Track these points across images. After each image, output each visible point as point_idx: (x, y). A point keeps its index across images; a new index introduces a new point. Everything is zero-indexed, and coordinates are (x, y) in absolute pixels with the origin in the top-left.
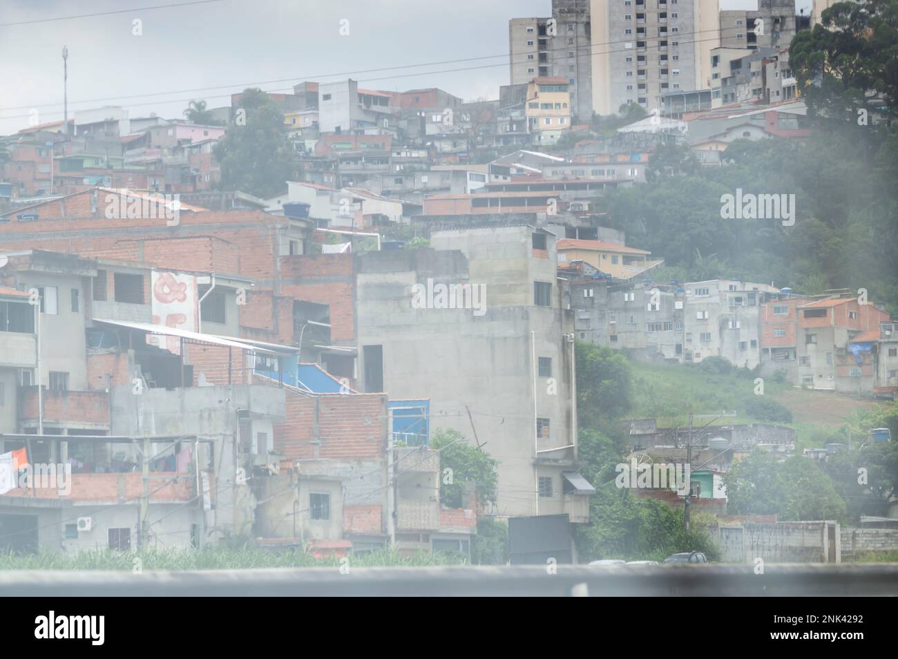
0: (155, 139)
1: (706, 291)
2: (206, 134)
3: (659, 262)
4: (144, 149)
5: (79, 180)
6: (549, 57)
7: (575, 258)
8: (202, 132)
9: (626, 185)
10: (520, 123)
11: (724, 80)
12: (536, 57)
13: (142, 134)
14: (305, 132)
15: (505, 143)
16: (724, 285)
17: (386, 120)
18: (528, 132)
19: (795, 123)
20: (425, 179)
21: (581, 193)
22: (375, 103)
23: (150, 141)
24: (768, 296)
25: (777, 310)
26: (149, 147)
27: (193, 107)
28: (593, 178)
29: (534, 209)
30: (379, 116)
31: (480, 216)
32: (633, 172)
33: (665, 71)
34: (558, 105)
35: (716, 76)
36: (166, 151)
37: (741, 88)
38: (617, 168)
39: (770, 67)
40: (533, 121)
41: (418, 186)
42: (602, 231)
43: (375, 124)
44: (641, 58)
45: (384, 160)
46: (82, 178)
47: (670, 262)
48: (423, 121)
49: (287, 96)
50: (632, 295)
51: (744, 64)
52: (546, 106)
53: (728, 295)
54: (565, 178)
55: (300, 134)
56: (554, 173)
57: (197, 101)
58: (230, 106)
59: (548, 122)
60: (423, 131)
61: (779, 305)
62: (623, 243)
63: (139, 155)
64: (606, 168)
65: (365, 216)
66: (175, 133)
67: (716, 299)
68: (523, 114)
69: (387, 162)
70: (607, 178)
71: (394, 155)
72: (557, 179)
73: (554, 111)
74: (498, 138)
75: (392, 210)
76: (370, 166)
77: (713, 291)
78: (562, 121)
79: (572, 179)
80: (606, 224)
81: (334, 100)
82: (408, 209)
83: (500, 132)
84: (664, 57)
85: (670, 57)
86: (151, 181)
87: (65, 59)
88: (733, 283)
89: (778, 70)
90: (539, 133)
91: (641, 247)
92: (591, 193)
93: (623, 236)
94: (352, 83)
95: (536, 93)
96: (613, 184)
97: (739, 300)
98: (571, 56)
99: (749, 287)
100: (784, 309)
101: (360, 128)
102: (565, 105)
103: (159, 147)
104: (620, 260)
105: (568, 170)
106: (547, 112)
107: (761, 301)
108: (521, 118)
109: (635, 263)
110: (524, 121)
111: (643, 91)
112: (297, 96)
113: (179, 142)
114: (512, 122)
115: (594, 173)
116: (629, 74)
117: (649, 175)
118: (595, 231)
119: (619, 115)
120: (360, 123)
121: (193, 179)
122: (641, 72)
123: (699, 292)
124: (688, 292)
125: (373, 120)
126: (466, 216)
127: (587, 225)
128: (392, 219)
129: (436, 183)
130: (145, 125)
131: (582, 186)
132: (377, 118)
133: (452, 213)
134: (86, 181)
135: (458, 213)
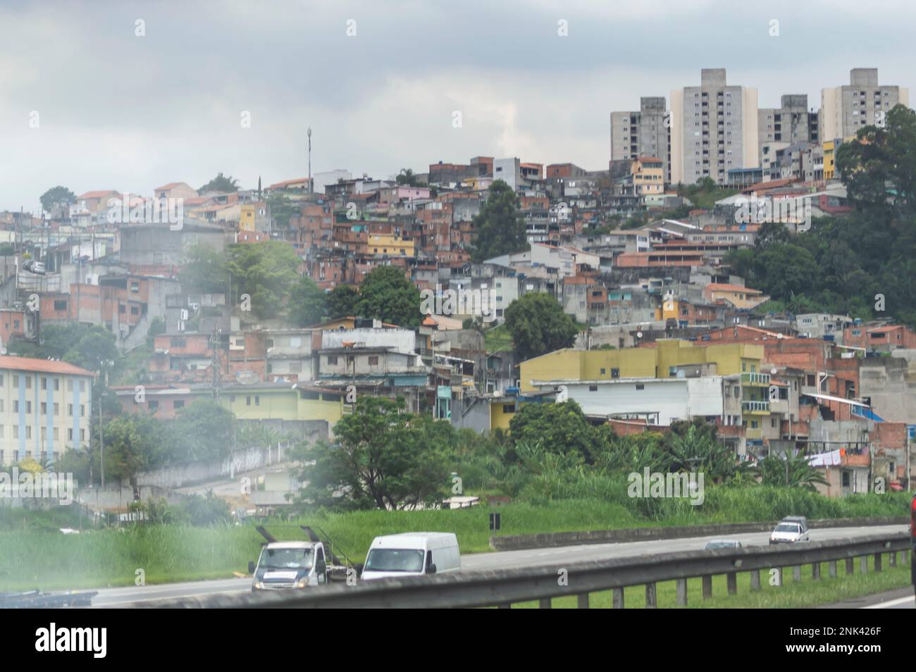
0: (383, 196)
1: (809, 321)
2: (418, 193)
3: (767, 298)
4: (376, 204)
5: (348, 228)
6: (638, 140)
7: (720, 296)
8: (415, 191)
9: (744, 248)
10: (629, 189)
11: (772, 164)
12: (629, 139)
13: (374, 192)
14: (485, 193)
15: (622, 203)
16: (821, 317)
17: (538, 185)
18: (635, 195)
19: (837, 202)
20: (608, 239)
21: (715, 252)
22: (530, 173)
23: (379, 198)
24: (848, 324)
25: (854, 333)
26: (379, 202)
27: (403, 173)
28: (720, 242)
29: (687, 263)
30: (533, 182)
31: (655, 268)
32: (745, 238)
33: (722, 152)
34: (655, 177)
35: (766, 161)
36: (392, 206)
37: (784, 170)
38: (735, 236)
39: (805, 157)
40: (639, 187)
41: (603, 244)
42: (732, 278)
43: (531, 188)
44: (705, 142)
45: (545, 215)
46: (350, 228)
47: (774, 298)
48: (563, 186)
49: (467, 167)
50: (764, 323)
51: (786, 153)
52: (647, 177)
53: (824, 323)
54: (703, 243)
55: (481, 194)
56: (695, 239)
57: (407, 169)
58: (428, 172)
59: (648, 188)
60: (563, 193)
61: (855, 330)
62: (744, 285)
63: (374, 208)
64: (728, 236)
65: (577, 265)
66: (397, 193)
67: (816, 326)
68: (631, 182)
69: (547, 216)
70: (729, 242)
71: (550, 211)
72: (698, 243)
73: (652, 181)
74: (616, 199)
75: (593, 260)
76: (536, 219)
77: (814, 320)
78: (658, 188)
79: (708, 243)
80: (733, 273)
81: (504, 170)
82: (604, 261)
83: (616, 195)
84: (721, 142)
85: (726, 142)
86: (394, 229)
87: (309, 136)
88: (826, 316)
89: (811, 158)
90: (644, 196)
91: (755, 288)
92: (723, 252)
93: (744, 281)
94: (517, 161)
95: (639, 169)
96: (735, 247)
97: (830, 326)
98: (654, 137)
99: (835, 318)
100: (859, 332)
101: (522, 191)
102: (660, 177)
103: (386, 202)
104: (744, 297)
105: (703, 236)
106: (648, 181)
107: (844, 327)
108: (630, 185)
109: (752, 299)
110: (633, 187)
111: (706, 165)
112: (473, 166)
113: (401, 200)
114: (624, 188)
115: (720, 238)
116: (697, 153)
117: (757, 242)
118: (728, 278)
119: (698, 185)
120: (521, 187)
121: (421, 227)
122: (705, 152)
123: (806, 321)
124: (798, 321)
125: (529, 185)
126: (646, 268)
127: (720, 273)
128: (593, 267)
129: (615, 242)
130: (375, 186)
131: (715, 248)
132: (532, 184)
133: (636, 265)
134: (352, 229)
135: (640, 265)
